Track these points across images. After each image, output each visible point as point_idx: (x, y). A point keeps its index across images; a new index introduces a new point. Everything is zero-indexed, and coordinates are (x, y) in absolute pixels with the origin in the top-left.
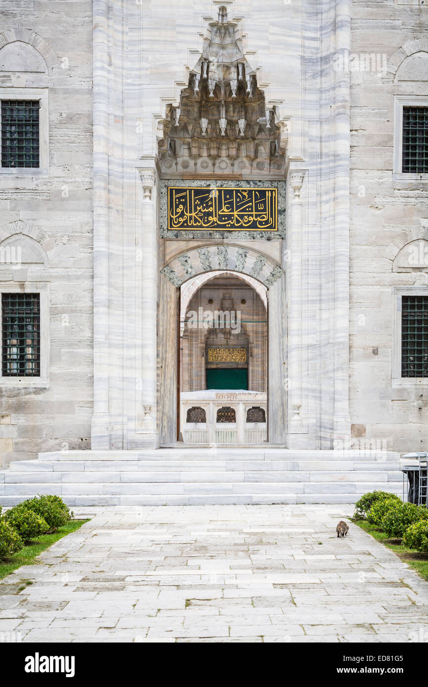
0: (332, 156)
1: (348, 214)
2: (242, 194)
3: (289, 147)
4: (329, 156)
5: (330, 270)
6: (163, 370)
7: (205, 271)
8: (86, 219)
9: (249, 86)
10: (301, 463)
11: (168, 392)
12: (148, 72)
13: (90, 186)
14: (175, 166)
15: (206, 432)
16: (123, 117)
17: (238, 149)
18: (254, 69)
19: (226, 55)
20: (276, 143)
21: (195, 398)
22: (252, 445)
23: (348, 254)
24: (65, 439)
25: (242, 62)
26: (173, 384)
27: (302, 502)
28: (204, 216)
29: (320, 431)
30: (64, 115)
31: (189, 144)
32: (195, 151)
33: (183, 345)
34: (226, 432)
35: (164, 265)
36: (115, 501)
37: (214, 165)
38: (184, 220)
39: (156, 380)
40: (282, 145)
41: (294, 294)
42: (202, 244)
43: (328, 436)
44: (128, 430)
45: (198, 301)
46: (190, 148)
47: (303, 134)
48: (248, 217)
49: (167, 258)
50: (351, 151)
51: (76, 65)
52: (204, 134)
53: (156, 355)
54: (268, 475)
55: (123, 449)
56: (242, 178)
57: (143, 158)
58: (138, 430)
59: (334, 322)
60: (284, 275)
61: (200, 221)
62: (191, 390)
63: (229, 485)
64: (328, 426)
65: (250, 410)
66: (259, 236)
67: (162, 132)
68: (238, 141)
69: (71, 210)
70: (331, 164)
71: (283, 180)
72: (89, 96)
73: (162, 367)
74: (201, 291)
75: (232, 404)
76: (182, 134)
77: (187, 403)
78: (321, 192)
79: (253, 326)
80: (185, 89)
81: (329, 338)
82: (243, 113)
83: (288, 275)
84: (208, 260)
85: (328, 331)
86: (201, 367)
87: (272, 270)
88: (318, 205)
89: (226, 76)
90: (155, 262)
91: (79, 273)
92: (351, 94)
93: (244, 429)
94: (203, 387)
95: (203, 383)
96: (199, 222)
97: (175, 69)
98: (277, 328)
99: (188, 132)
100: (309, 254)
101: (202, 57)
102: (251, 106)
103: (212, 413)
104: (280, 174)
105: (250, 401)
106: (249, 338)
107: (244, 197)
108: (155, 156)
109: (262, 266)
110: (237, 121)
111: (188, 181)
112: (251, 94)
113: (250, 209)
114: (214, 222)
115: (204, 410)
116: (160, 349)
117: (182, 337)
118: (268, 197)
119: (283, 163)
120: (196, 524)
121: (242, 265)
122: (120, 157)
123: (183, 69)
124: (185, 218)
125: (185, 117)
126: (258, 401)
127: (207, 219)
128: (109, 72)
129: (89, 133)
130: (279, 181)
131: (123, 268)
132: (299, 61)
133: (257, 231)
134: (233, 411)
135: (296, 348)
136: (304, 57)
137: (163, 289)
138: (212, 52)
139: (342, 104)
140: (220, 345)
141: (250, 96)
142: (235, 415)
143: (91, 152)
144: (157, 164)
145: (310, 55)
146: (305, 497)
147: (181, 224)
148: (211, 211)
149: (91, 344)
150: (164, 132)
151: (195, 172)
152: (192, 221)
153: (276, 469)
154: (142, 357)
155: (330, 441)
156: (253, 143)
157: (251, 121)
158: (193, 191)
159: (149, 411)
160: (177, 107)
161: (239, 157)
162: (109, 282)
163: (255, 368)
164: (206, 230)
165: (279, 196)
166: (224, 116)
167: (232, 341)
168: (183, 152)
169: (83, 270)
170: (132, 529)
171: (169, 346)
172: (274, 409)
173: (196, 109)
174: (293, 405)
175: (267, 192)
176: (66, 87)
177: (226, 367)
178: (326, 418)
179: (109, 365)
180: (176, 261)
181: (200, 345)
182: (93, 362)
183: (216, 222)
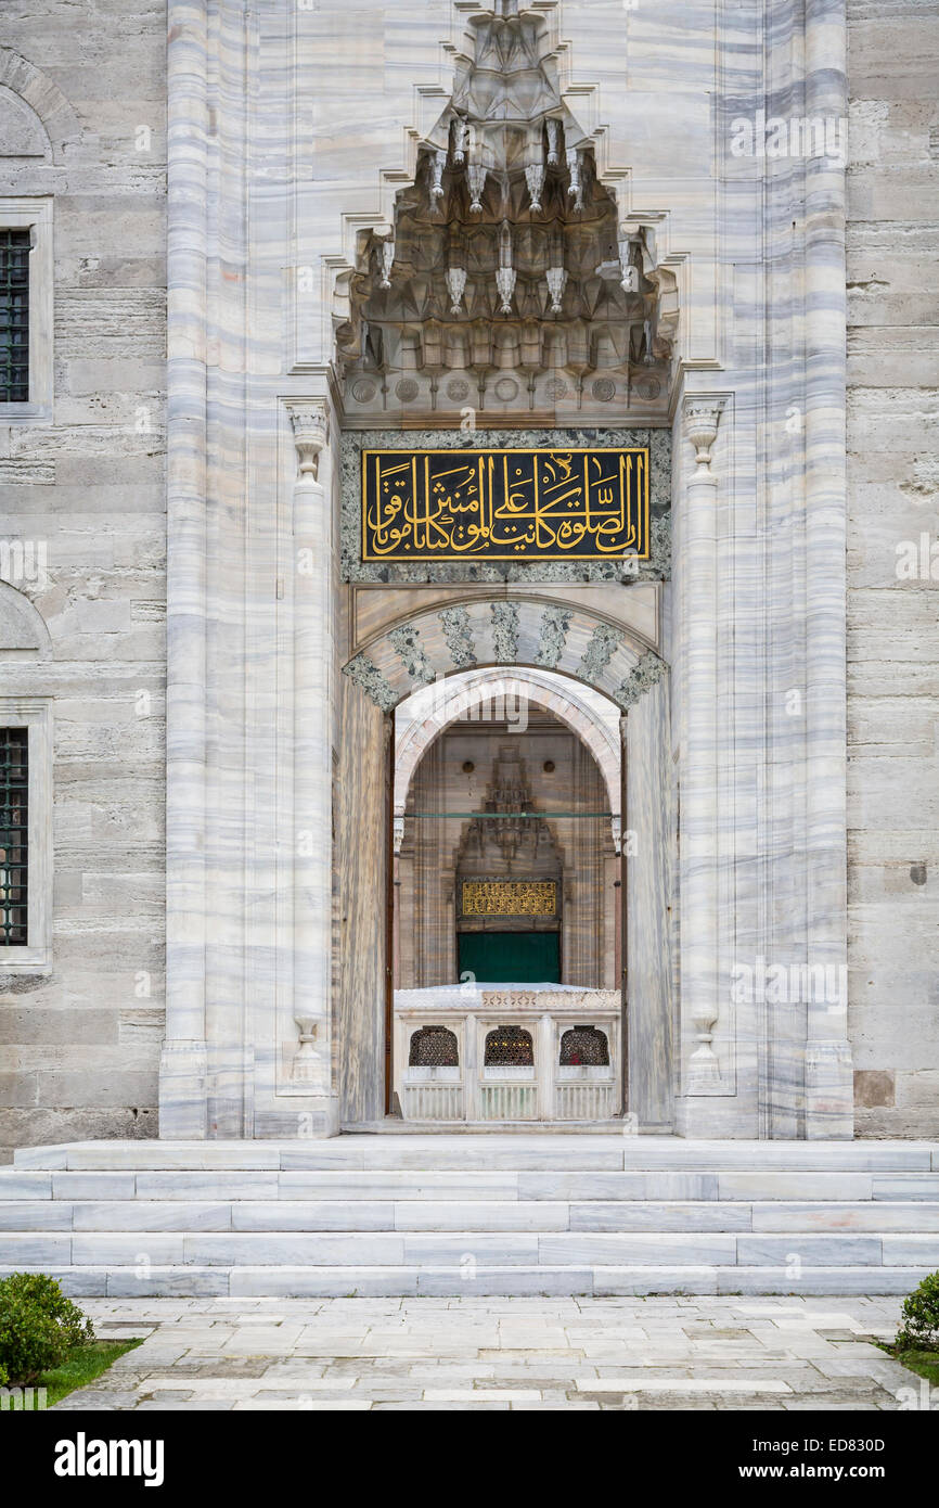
0: (798, 353)
1: (842, 507)
2: (555, 466)
3: (681, 334)
4: (790, 356)
5: (792, 656)
6: (349, 928)
7: (458, 667)
8: (149, 533)
9: (574, 177)
10: (723, 1176)
11: (363, 986)
12: (312, 149)
13: (158, 447)
14: (381, 396)
15: (459, 1089)
16: (244, 267)
17: (546, 348)
18: (588, 132)
19: (515, 102)
20: (646, 330)
21: (430, 1004)
22: (582, 1126)
23: (843, 613)
24: (89, 1109)
25: (555, 116)
26: (376, 964)
27: (732, 1290)
28: (457, 523)
29: (770, 1089)
30: (93, 265)
31: (416, 338)
32: (432, 356)
33: (401, 874)
34: (509, 1089)
35: (352, 652)
36: (216, 1284)
37: (482, 390)
38: (404, 534)
39: (330, 956)
40: (662, 330)
41: (696, 723)
42: (453, 596)
43: (790, 1102)
44: (257, 1087)
45: (437, 764)
46: (420, 348)
47: (719, 299)
48: (572, 526)
49: (361, 634)
50: (848, 340)
51: (123, 136)
52: (455, 309)
53: (330, 887)
54: (634, 1211)
55: (242, 1136)
56: (555, 423)
57: (299, 371)
58: (282, 1087)
59: (806, 797)
60: (665, 678)
61: (447, 536)
62: (420, 984)
63: (528, 1241)
64: (791, 1075)
65: (569, 1033)
66: (600, 575)
67: (346, 303)
68: (544, 325)
69: (110, 511)
70: (796, 376)
71: (663, 425)
72: (157, 213)
73: (345, 920)
74: (444, 742)
75: (523, 1017)
76: (400, 313)
77: (410, 1017)
78: (769, 450)
79: (573, 825)
80: (407, 190)
81: (792, 839)
82: (559, 252)
83: (678, 672)
84: (468, 639)
85: (788, 822)
86: (444, 929)
87: (636, 662)
88: (761, 485)
89: (515, 155)
90: (329, 644)
91: (130, 674)
92: (848, 191)
93: (555, 1082)
94: (450, 978)
95: (451, 967)
96: (444, 540)
97: (381, 137)
98: (650, 816)
99: (414, 305)
100: (737, 615)
101: (451, 105)
102: (581, 233)
103: (472, 1040)
104: (657, 409)
105: (568, 1011)
106: (564, 856)
107: (561, 472)
108: (329, 365)
109: (609, 653)
110: (544, 272)
111: (413, 435)
112: (579, 199)
113: (577, 504)
114: (482, 540)
115: (453, 1035)
116: (341, 872)
117: (397, 855)
118: (625, 471)
119: (663, 382)
120: (440, 1360)
121: (556, 651)
122: (238, 370)
123: (401, 137)
124: (407, 529)
125: (408, 266)
126: (588, 1010)
127: (465, 532)
128: (209, 149)
129: (159, 310)
130: (655, 429)
131: (245, 659)
132: (707, 108)
133: (597, 560)
134: (527, 1037)
135: (704, 866)
136: (720, 97)
137: (350, 716)
138: (478, 92)
139: (824, 215)
140: (492, 874)
141: (576, 206)
142: (531, 1047)
143: (162, 360)
144: (333, 389)
145: (737, 91)
146: (741, 1276)
147: (396, 544)
148: (474, 510)
149: (160, 858)
150: (352, 304)
151: (434, 409)
152: (426, 538)
153: (654, 1196)
154: (294, 893)
155: (797, 1116)
156: (584, 331)
157: (579, 273)
158: (426, 459)
159: (311, 1036)
160: (384, 239)
161: (547, 368)
162: (207, 696)
163: (579, 931)
164: (460, 560)
165: (653, 468)
166: (508, 260)
167: (521, 863)
168: (402, 360)
169: (140, 666)
170: (254, 1377)
171: (364, 864)
172: (642, 1030)
173: (435, 246)
174: (694, 1020)
175: (622, 458)
176: (98, 192)
177: (506, 929)
178: (785, 1055)
179: (207, 914)
180: (384, 642)
181: (442, 874)
182: (164, 908)
183: (488, 539)
